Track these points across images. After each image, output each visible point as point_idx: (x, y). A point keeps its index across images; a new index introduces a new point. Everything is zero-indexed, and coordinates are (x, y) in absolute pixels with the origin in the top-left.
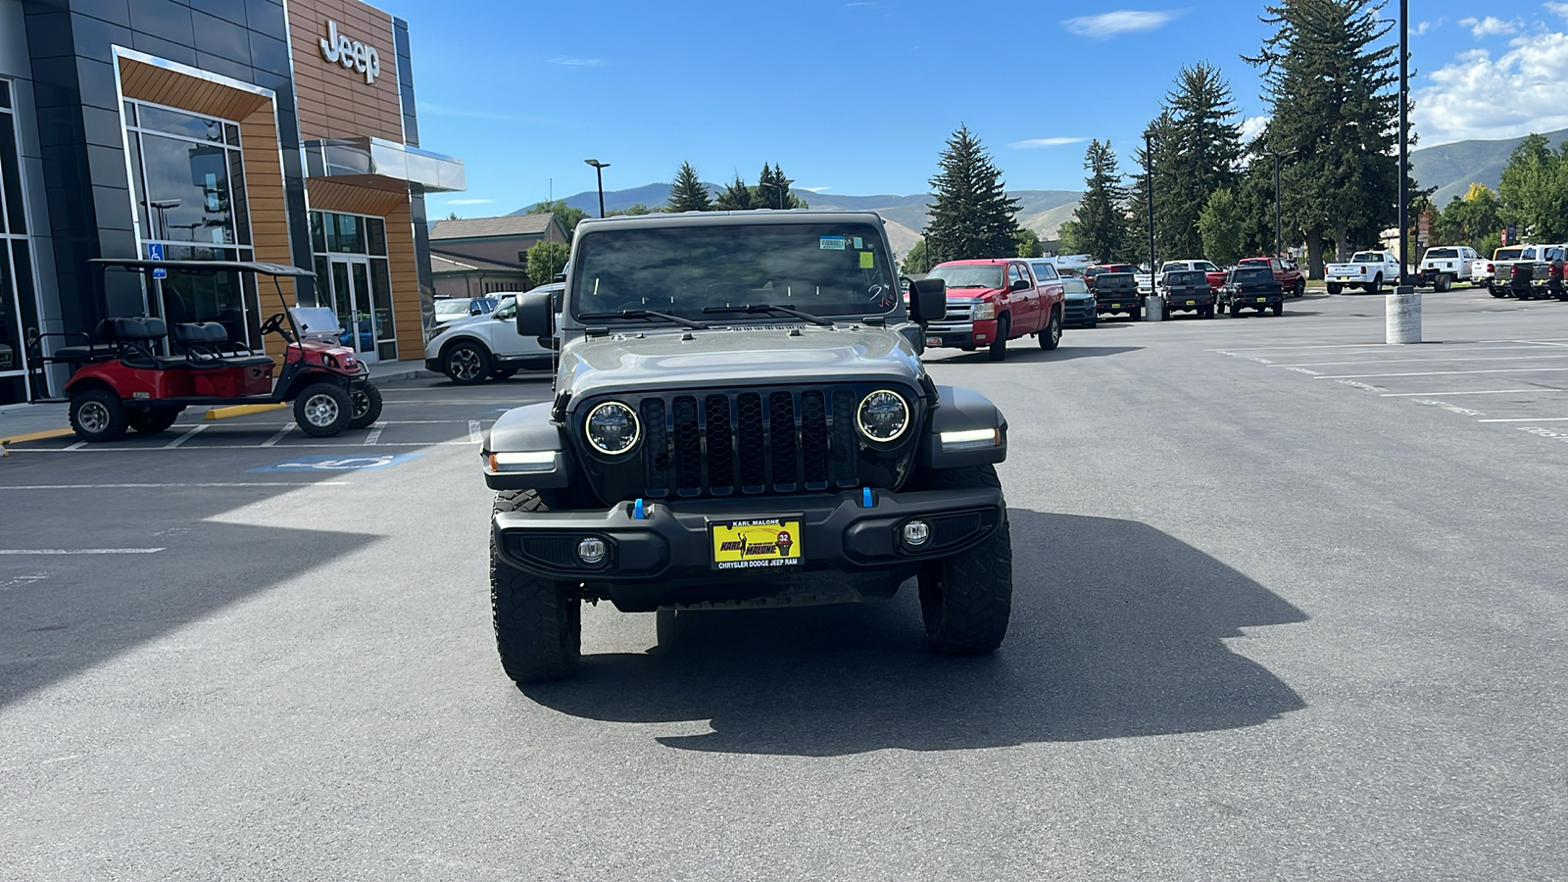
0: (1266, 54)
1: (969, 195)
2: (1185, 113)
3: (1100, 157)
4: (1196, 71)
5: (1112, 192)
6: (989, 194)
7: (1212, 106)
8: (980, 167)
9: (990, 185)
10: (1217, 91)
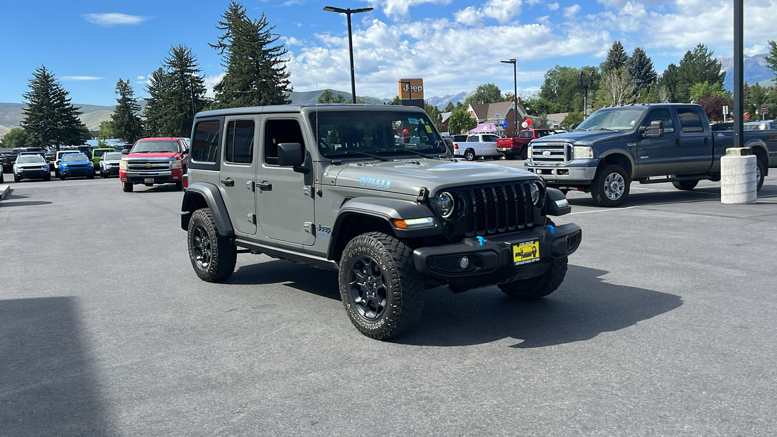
0: (220, 44)
1: (49, 105)
2: (174, 69)
3: (124, 88)
4: (179, 48)
5: (132, 106)
6: (61, 104)
7: (188, 66)
8: (55, 89)
9: (62, 100)
10: (190, 60)
